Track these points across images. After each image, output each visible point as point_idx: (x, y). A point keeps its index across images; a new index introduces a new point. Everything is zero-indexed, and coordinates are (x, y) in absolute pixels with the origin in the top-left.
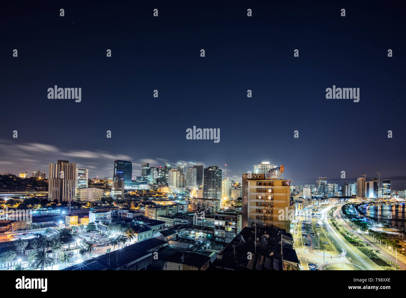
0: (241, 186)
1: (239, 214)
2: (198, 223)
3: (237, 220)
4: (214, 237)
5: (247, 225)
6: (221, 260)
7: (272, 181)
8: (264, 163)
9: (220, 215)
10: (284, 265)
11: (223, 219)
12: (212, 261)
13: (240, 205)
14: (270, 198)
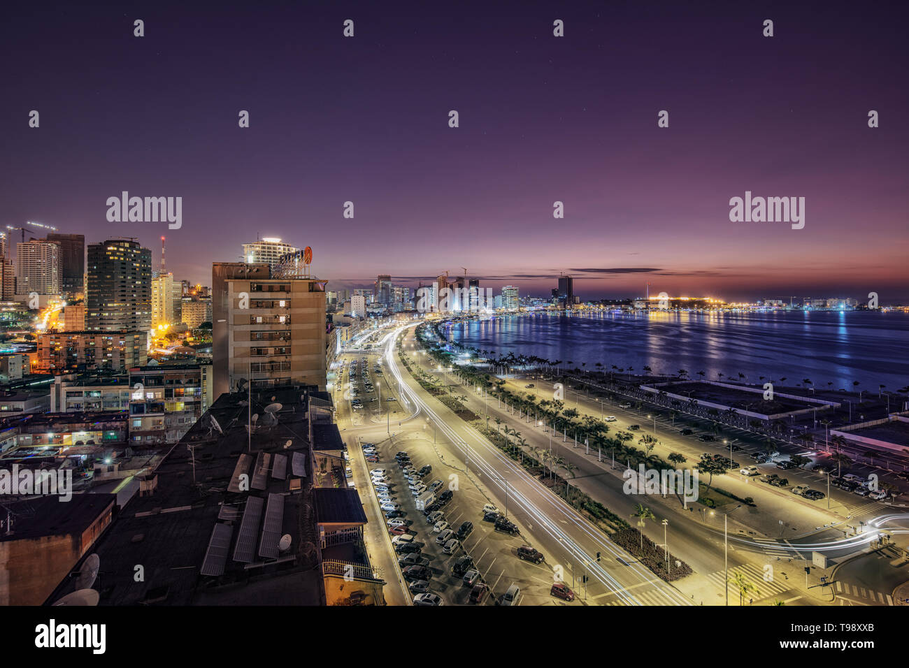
0: (210, 293)
1: (206, 364)
2: (68, 404)
3: (199, 380)
4: (128, 434)
5: (227, 389)
6: (151, 493)
7: (287, 281)
8: (267, 240)
9: (147, 372)
10: (315, 462)
11: (158, 382)
12: (122, 503)
13: (206, 342)
14: (282, 319)
